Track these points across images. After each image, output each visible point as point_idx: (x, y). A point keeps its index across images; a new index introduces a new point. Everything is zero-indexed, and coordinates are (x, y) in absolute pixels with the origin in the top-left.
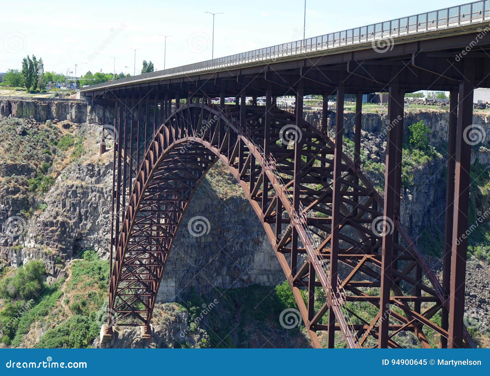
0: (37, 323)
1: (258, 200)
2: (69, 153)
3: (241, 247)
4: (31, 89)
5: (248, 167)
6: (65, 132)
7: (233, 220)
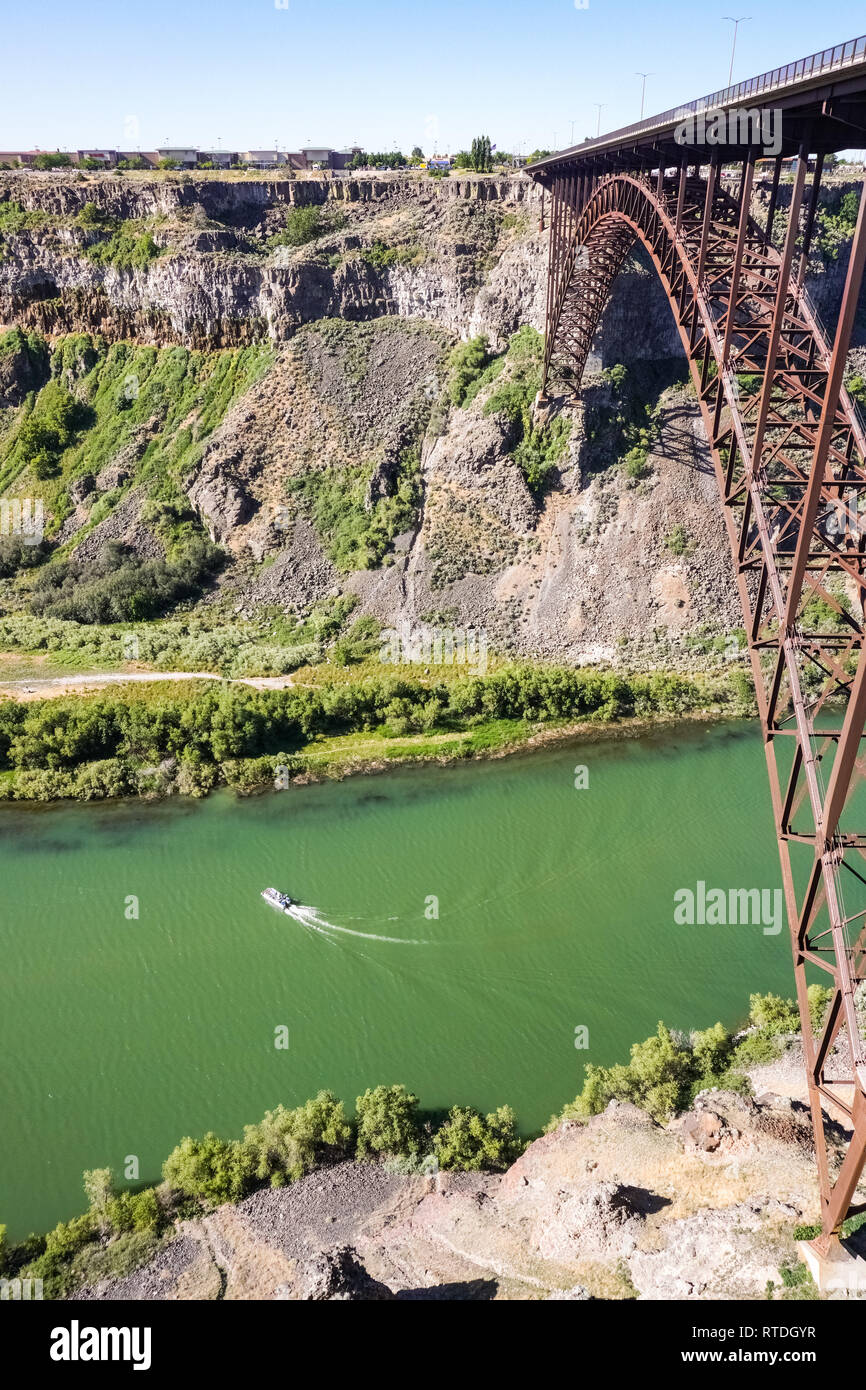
0: (483, 390)
1: (667, 274)
2: (511, 231)
3: (664, 321)
4: (480, 168)
5: (660, 241)
6: (510, 211)
7: (658, 296)
